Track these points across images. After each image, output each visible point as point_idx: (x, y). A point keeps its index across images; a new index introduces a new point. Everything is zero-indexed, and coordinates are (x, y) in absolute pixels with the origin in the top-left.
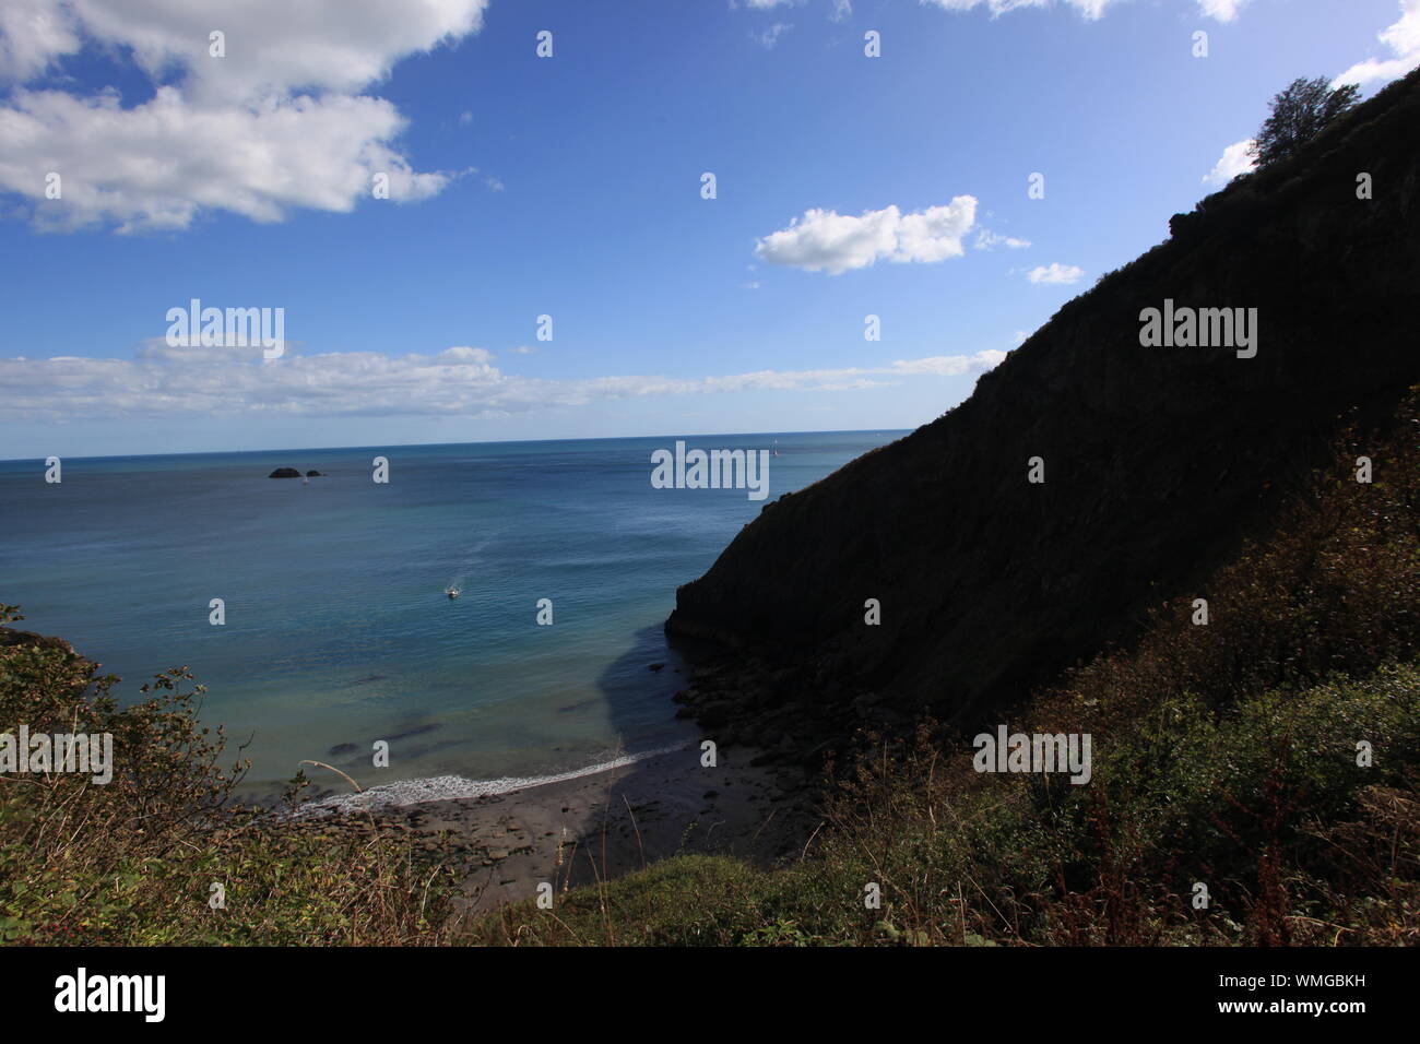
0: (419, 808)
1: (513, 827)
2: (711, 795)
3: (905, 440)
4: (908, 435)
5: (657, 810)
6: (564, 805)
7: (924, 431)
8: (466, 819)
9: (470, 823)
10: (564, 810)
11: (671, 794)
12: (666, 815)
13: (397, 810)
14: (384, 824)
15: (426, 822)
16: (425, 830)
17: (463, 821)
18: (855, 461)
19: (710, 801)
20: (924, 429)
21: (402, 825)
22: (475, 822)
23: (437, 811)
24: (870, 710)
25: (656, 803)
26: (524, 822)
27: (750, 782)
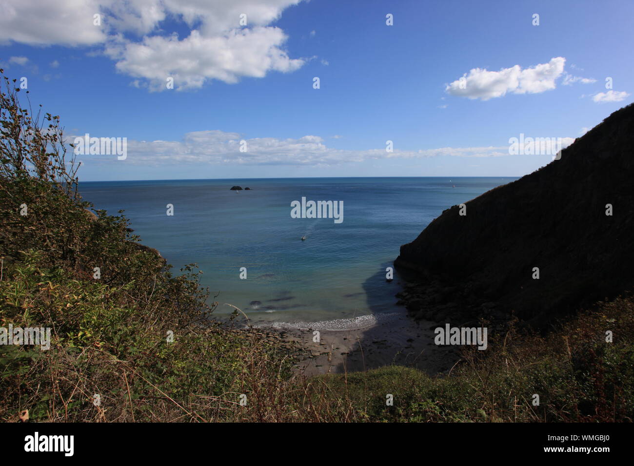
0: (284, 330)
1: (322, 343)
2: (410, 340)
3: (516, 182)
4: (517, 180)
5: (385, 344)
6: (344, 337)
7: (526, 178)
8: (303, 338)
9: (305, 339)
10: (345, 339)
11: (392, 338)
12: (390, 347)
13: (275, 330)
14: (270, 335)
15: (287, 337)
16: (286, 340)
17: (302, 338)
18: (489, 191)
19: (410, 343)
20: (526, 177)
21: (277, 337)
22: (307, 339)
23: (292, 333)
24: (490, 310)
25: (385, 341)
26: (327, 342)
27: (429, 337)
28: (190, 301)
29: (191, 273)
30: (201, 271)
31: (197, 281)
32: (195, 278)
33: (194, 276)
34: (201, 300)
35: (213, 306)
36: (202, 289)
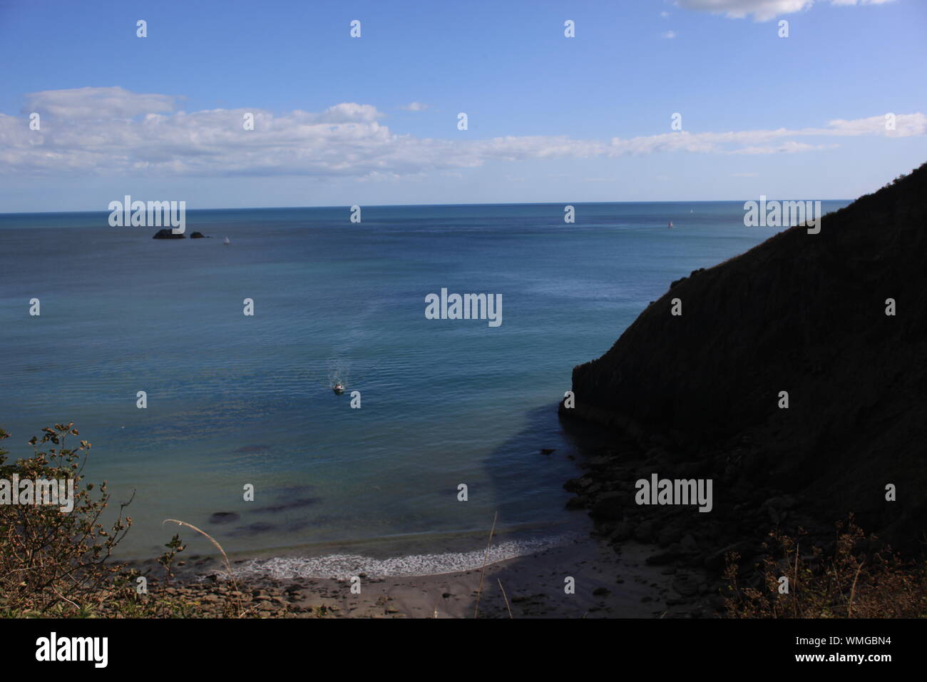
0: (296, 582)
1: (392, 609)
2: (601, 592)
3: (841, 211)
4: (845, 206)
5: (542, 604)
6: (444, 591)
7: (865, 203)
8: (344, 597)
9: (349, 601)
10: (445, 596)
13: (275, 584)
14: (261, 596)
15: (304, 597)
16: (303, 605)
17: (341, 599)
19: (599, 599)
20: (865, 200)
21: (280, 599)
22: (353, 601)
23: (316, 587)
24: (785, 514)
25: (541, 595)
26: (404, 605)
27: (645, 582)
28: (58, 520)
29: (58, 449)
30: (85, 443)
31: (75, 467)
32: (69, 460)
33: (67, 456)
34: (87, 517)
35: (117, 529)
36: (90, 487)
